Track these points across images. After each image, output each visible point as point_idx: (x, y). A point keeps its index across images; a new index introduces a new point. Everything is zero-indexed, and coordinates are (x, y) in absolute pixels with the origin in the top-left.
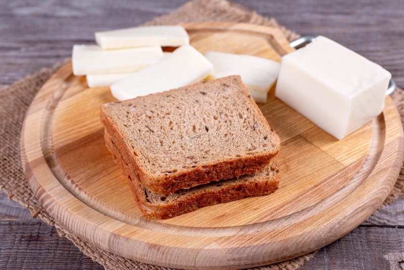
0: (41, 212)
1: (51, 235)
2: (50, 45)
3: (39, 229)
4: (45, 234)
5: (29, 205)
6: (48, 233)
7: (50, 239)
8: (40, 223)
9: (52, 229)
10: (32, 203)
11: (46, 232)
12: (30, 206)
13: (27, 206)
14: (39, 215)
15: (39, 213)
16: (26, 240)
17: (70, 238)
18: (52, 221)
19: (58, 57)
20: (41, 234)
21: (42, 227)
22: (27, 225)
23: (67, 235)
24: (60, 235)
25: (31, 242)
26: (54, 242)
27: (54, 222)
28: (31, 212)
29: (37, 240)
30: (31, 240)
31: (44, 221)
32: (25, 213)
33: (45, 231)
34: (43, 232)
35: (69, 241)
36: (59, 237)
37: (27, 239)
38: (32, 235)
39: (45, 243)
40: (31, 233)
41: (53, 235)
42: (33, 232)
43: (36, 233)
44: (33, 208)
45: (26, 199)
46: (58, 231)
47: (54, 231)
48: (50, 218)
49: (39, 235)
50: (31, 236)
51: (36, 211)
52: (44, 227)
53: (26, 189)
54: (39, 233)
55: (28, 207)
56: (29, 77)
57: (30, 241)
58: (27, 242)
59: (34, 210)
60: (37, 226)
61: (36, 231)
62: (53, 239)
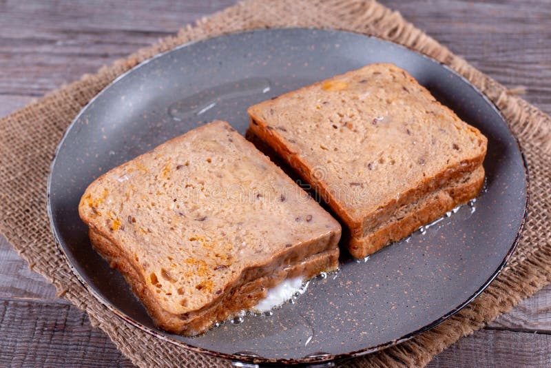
0: (70, 290)
1: (82, 324)
2: (97, 38)
3: (67, 315)
4: (74, 322)
5: (54, 279)
6: (78, 321)
7: (80, 330)
8: (68, 306)
9: (84, 316)
10: (58, 277)
11: (75, 320)
12: (56, 281)
13: (52, 280)
14: (68, 295)
15: (67, 291)
16: (48, 330)
17: (105, 328)
18: (83, 303)
19: (105, 56)
20: (69, 321)
21: (70, 311)
22: (51, 307)
23: (101, 325)
24: (93, 324)
25: (56, 333)
26: (85, 334)
27: (87, 305)
28: (57, 289)
29: (63, 331)
30: (55, 329)
31: (74, 304)
32: (50, 291)
33: (75, 317)
34: (72, 319)
35: (104, 333)
36: (92, 327)
37: (51, 328)
38: (58, 323)
39: (74, 335)
40: (57, 320)
41: (85, 323)
42: (59, 318)
43: (63, 320)
44: (59, 283)
45: (51, 270)
46: (90, 318)
47: (86, 318)
48: (81, 299)
49: (67, 323)
50: (56, 324)
51: (64, 288)
52: (73, 312)
53: (52, 256)
54: (66, 320)
55: (53, 283)
56: (64, 87)
57: (54, 331)
58: (50, 333)
59: (61, 287)
60: (64, 310)
61: (63, 317)
62: (84, 330)
